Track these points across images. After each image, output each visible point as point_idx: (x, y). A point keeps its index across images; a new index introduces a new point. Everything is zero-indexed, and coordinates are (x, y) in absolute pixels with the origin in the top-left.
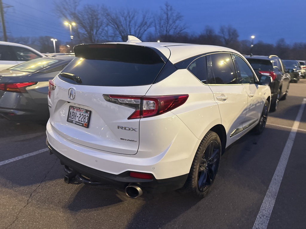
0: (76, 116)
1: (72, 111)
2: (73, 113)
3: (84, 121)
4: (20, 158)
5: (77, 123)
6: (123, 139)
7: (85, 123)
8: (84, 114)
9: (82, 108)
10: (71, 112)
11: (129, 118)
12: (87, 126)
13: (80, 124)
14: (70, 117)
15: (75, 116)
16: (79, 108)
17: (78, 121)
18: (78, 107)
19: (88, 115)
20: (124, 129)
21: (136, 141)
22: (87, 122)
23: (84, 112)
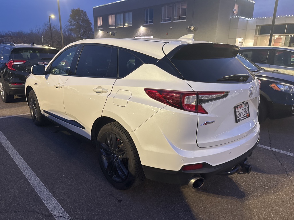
5: (243, 118)
14: (238, 117)
19: (247, 107)
22: (248, 113)
23: (244, 106)
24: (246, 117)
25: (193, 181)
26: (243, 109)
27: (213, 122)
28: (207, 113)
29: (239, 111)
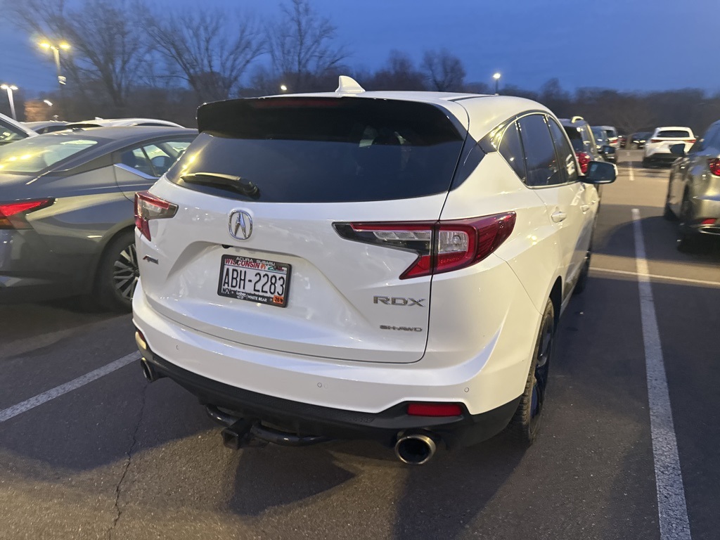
0: (244, 280)
1: (231, 269)
2: (235, 273)
3: (272, 291)
4: (42, 399)
5: (253, 298)
6: (389, 328)
7: (276, 294)
8: (270, 275)
9: (261, 260)
10: (228, 269)
11: (403, 277)
12: (283, 302)
13: (260, 299)
14: (228, 283)
15: (241, 279)
16: (255, 260)
17: (253, 292)
18: (250, 259)
19: (285, 277)
20: (390, 302)
21: (421, 330)
22: (280, 293)
23: (269, 269)
24: (266, 300)
26: (259, 274)
27: (156, 262)
28: (149, 239)
29: (241, 272)
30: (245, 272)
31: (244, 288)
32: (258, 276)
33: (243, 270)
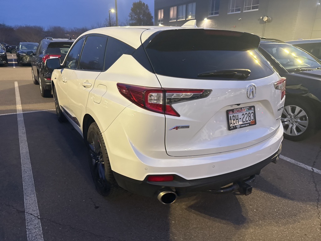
0: (238, 119)
1: (232, 116)
3: (250, 119)
5: (243, 126)
8: (248, 113)
9: (244, 107)
10: (231, 117)
12: (255, 122)
13: (246, 125)
14: (232, 123)
15: (236, 119)
16: (241, 108)
17: (242, 123)
18: (239, 108)
19: (253, 111)
22: (253, 119)
23: (246, 110)
24: (248, 125)
25: (162, 194)
27: (188, 127)
28: (179, 116)
29: (236, 116)
30: (238, 115)
31: (238, 123)
32: (243, 115)
33: (237, 114)
